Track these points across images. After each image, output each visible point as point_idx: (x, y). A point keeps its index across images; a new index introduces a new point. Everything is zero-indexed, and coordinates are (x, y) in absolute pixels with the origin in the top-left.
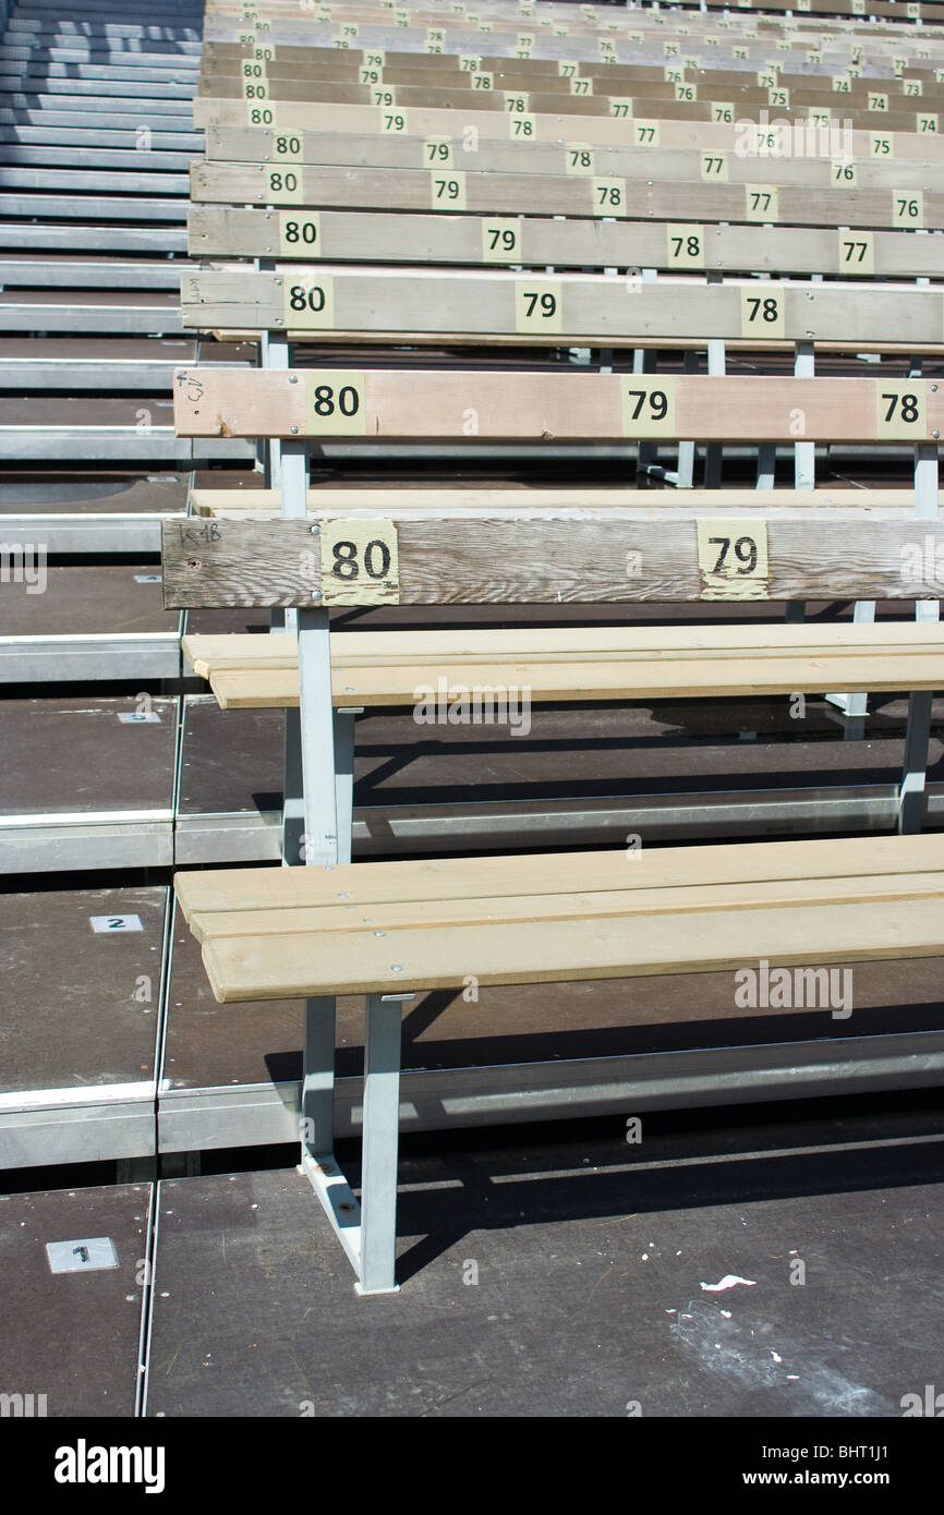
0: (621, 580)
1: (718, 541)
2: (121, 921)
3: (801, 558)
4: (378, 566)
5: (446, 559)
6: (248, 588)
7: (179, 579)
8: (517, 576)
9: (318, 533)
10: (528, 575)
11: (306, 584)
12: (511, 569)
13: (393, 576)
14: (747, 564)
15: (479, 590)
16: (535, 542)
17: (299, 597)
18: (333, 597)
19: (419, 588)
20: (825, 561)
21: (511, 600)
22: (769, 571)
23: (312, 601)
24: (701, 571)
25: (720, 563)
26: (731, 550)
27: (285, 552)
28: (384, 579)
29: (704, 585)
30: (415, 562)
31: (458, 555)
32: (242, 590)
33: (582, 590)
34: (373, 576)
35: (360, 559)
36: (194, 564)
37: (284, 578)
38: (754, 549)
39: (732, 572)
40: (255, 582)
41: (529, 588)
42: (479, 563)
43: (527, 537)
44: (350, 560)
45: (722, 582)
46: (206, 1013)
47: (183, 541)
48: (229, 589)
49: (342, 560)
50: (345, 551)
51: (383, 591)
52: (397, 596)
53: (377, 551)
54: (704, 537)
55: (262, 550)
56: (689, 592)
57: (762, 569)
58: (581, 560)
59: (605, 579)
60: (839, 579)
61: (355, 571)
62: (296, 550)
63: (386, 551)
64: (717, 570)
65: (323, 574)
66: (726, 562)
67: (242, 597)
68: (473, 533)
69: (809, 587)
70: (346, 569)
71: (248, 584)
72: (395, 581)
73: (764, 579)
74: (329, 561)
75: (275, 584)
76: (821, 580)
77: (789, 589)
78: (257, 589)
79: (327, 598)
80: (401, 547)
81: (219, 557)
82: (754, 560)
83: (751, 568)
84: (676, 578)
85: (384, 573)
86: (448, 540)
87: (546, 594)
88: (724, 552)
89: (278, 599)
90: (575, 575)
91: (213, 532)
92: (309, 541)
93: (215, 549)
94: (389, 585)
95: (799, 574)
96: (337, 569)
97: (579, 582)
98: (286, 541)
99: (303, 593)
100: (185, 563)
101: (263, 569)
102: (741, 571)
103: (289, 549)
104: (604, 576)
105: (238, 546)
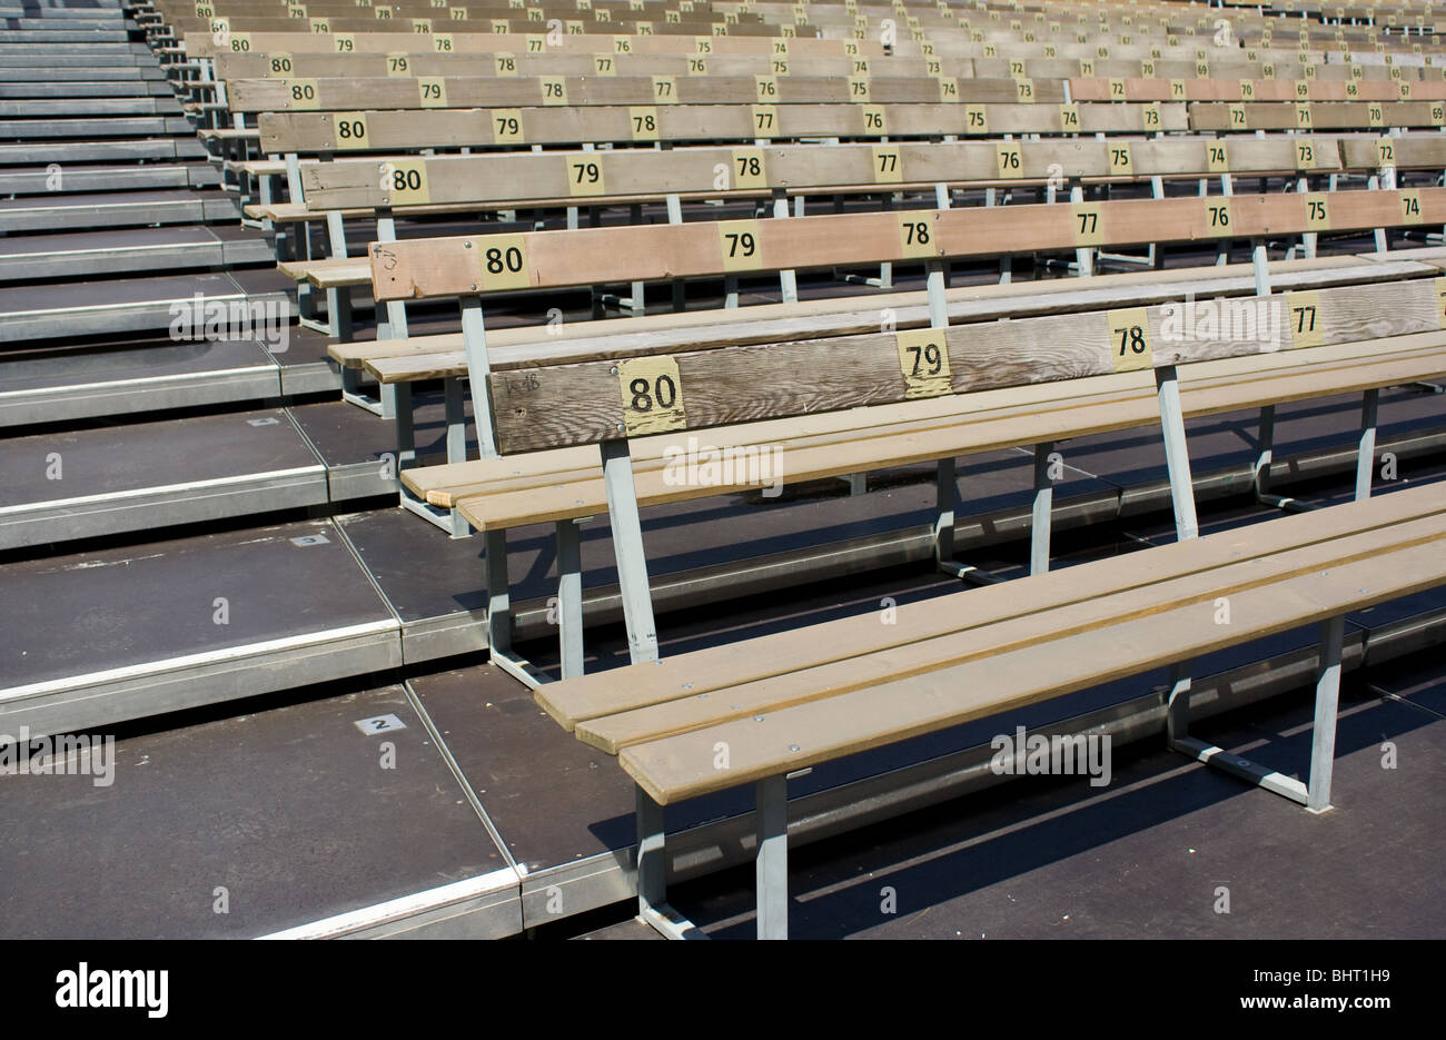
0: (849, 389)
1: (913, 349)
2: (383, 722)
3: (972, 357)
4: (666, 398)
5: (717, 385)
6: (567, 428)
7: (510, 426)
8: (773, 394)
9: (616, 373)
10: (780, 392)
11: (612, 419)
12: (768, 388)
13: (679, 405)
14: (934, 366)
15: (745, 409)
16: (782, 364)
17: (608, 431)
18: (635, 428)
19: (699, 412)
20: (987, 358)
21: (771, 415)
22: (951, 370)
23: (619, 433)
24: (904, 375)
25: (916, 368)
26: (923, 355)
27: (593, 393)
28: (673, 408)
29: (907, 387)
30: (695, 390)
31: (726, 381)
32: (562, 430)
33: (822, 400)
34: (664, 406)
35: (652, 393)
36: (520, 411)
37: (594, 415)
38: (938, 353)
39: (925, 374)
40: (571, 422)
41: (782, 403)
42: (743, 387)
43: (775, 361)
44: (644, 394)
45: (918, 383)
46: (511, 796)
47: (509, 392)
48: (551, 430)
49: (638, 395)
50: (640, 387)
51: (673, 418)
52: (684, 421)
53: (664, 384)
54: (903, 349)
55: (574, 393)
56: (897, 393)
57: (945, 370)
58: (817, 376)
59: (836, 389)
60: (997, 371)
61: (650, 404)
62: (602, 390)
63: (671, 384)
64: (914, 373)
65: (625, 409)
66: (919, 365)
67: (563, 436)
68: (735, 361)
69: (980, 380)
70: (642, 403)
71: (567, 424)
72: (681, 409)
73: (948, 377)
74: (628, 397)
75: (588, 422)
76: (987, 373)
77: (966, 383)
78: (574, 428)
79: (630, 429)
80: (682, 379)
81: (540, 403)
82: (939, 362)
83: (938, 369)
84: (887, 383)
85: (672, 403)
86: (718, 369)
87: (796, 407)
88: (918, 358)
89: (591, 434)
90: (814, 388)
91: (533, 382)
92: (611, 381)
93: (536, 397)
94: (677, 412)
95: (971, 371)
96: (635, 403)
97: (818, 394)
98: (592, 383)
99: (611, 427)
100: (513, 412)
101: (578, 409)
102: (931, 372)
103: (595, 389)
104: (834, 387)
105: (554, 392)
